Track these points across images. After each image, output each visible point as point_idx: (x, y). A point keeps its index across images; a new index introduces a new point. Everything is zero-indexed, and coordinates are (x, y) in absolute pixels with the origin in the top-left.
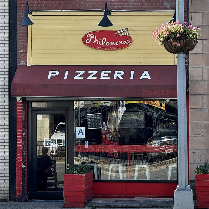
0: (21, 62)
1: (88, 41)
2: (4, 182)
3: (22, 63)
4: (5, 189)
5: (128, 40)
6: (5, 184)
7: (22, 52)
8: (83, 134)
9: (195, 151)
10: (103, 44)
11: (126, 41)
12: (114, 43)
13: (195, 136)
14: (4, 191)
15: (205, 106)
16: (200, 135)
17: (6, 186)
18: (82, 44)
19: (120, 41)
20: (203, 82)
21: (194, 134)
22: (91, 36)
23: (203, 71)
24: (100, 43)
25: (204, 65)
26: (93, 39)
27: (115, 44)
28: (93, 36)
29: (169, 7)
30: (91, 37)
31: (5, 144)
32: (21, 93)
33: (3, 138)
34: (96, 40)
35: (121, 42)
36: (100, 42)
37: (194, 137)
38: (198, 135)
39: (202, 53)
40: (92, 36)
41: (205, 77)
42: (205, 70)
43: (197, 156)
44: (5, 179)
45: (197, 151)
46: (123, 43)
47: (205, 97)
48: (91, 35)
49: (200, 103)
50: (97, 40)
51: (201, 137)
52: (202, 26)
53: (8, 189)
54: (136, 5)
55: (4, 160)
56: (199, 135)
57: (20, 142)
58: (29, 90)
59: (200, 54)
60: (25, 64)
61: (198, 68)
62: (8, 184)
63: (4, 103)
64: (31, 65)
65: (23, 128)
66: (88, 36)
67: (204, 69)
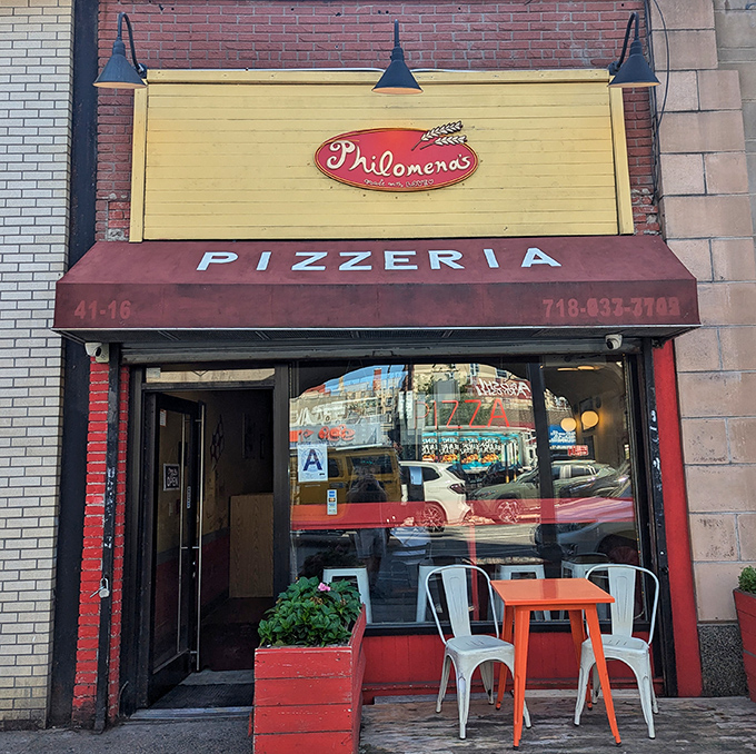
0: (110, 231)
1: (333, 162)
2: (32, 654)
3: (111, 234)
4: (31, 682)
5: (464, 159)
6: (33, 660)
7: (113, 201)
8: (320, 468)
9: (709, 517)
10: (383, 172)
11: (457, 162)
12: (418, 166)
13: (707, 465)
14: (29, 690)
15: (730, 363)
16: (720, 460)
17: (37, 671)
18: (314, 172)
19: (438, 163)
20: (716, 285)
21: (702, 459)
22: (344, 145)
23: (715, 252)
24: (373, 169)
25: (714, 232)
26: (351, 157)
27: (422, 171)
28: (352, 147)
29: (586, 61)
30: (345, 150)
31: (43, 512)
32: (93, 317)
33: (34, 492)
34: (360, 160)
35: (443, 164)
36: (373, 164)
37: (701, 468)
38: (715, 460)
39: (705, 195)
40: (347, 145)
41: (723, 269)
42: (720, 248)
43: (719, 531)
44: (34, 641)
45: (718, 517)
46: (448, 167)
47: (728, 334)
48: (343, 143)
49: (714, 354)
50: (363, 160)
51: (725, 468)
52: (699, 110)
53: (43, 681)
54: (483, 55)
55: (37, 569)
56: (718, 462)
57: (97, 501)
58: (123, 304)
59: (701, 198)
60: (122, 238)
61: (697, 241)
62: (45, 659)
63: (46, 367)
64: (144, 240)
65: (109, 452)
66: (335, 146)
67: (716, 244)
